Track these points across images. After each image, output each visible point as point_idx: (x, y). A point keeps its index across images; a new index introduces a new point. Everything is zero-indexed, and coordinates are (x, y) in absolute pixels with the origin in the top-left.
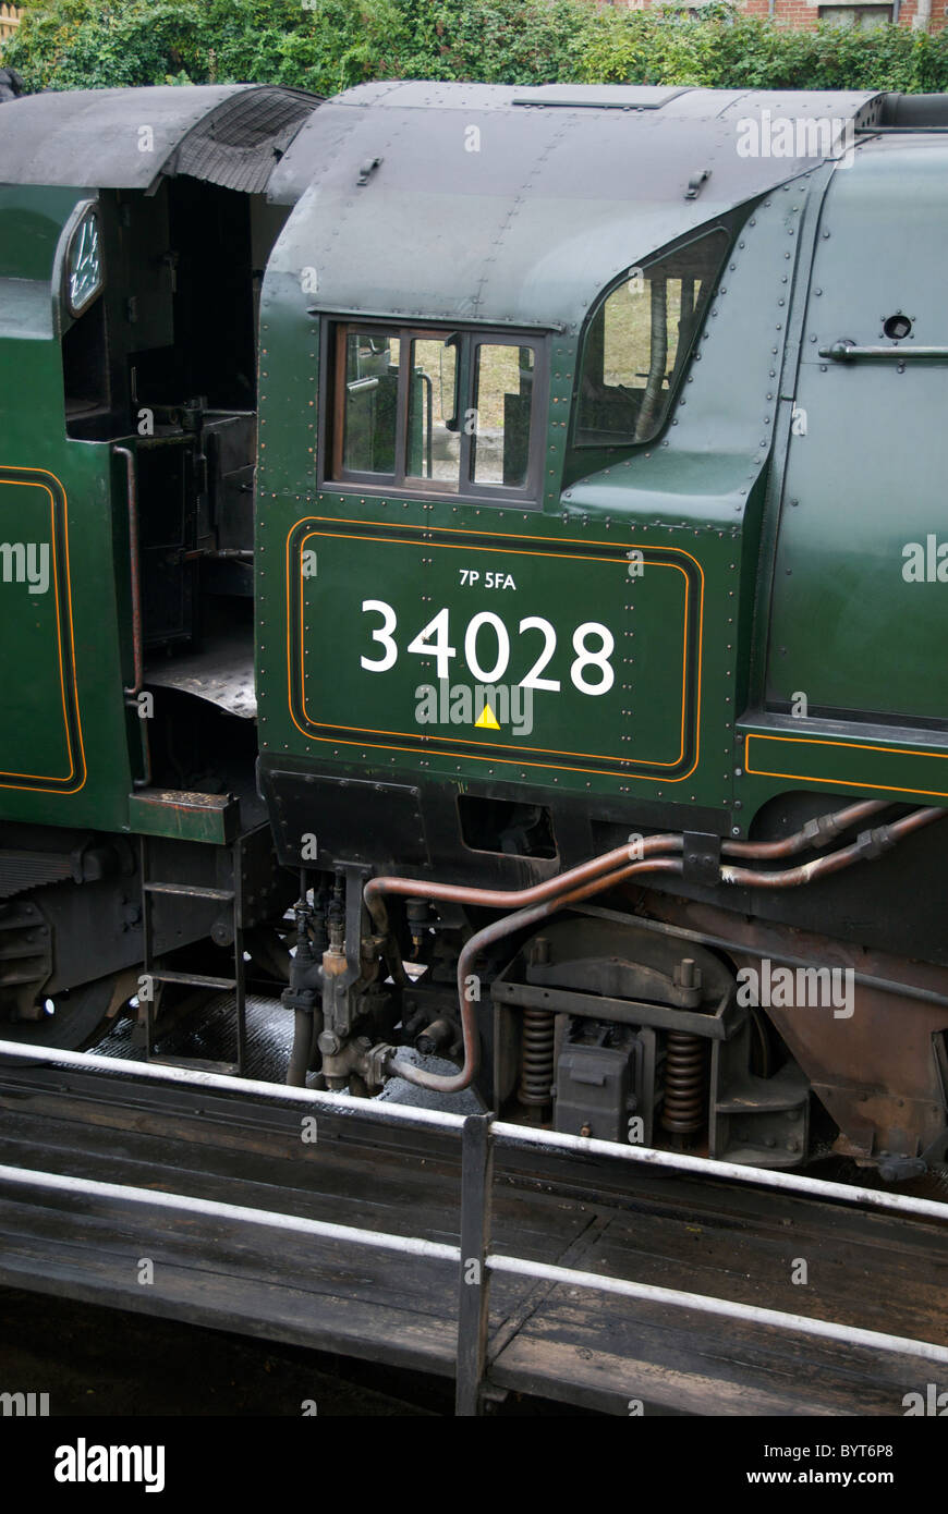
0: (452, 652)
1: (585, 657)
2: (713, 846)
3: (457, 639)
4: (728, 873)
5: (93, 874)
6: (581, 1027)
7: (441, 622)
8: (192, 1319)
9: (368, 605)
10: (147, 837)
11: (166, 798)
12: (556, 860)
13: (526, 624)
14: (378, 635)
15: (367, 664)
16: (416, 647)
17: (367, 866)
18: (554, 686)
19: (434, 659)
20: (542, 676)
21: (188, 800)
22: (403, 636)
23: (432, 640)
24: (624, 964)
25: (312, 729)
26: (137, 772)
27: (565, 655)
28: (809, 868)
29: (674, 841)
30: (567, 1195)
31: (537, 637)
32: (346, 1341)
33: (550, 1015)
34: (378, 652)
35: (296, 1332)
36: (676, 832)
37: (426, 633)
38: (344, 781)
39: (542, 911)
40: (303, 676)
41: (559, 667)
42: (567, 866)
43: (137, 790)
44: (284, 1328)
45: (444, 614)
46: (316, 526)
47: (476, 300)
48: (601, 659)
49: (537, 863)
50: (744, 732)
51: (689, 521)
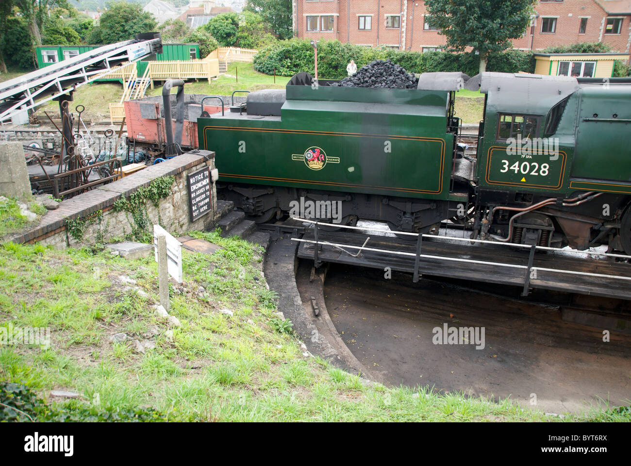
0: (518, 169)
1: (543, 169)
2: (561, 200)
3: (519, 167)
4: (564, 204)
5: (435, 207)
6: (528, 229)
7: (517, 164)
8: (474, 280)
9: (503, 161)
10: (450, 201)
11: (455, 194)
12: (531, 203)
13: (533, 164)
14: (504, 166)
15: (502, 171)
16: (512, 168)
17: (494, 205)
18: (537, 174)
19: (515, 170)
20: (535, 172)
21: (459, 194)
22: (509, 166)
23: (515, 167)
24: (536, 219)
25: (490, 182)
26: (451, 190)
27: (539, 169)
28: (578, 203)
29: (555, 199)
30: (516, 257)
31: (535, 166)
32: (503, 282)
33: (522, 229)
34: (504, 169)
35: (494, 281)
36: (555, 198)
37: (514, 166)
38: (494, 191)
39: (528, 211)
40: (489, 173)
41: (538, 171)
42: (533, 204)
43: (450, 193)
44: (491, 280)
45: (517, 163)
46: (494, 148)
47: (527, 110)
48: (546, 170)
49: (527, 203)
50: (570, 181)
51: (565, 147)
